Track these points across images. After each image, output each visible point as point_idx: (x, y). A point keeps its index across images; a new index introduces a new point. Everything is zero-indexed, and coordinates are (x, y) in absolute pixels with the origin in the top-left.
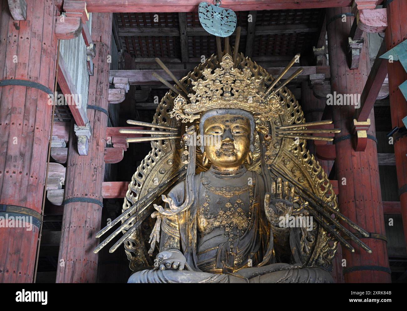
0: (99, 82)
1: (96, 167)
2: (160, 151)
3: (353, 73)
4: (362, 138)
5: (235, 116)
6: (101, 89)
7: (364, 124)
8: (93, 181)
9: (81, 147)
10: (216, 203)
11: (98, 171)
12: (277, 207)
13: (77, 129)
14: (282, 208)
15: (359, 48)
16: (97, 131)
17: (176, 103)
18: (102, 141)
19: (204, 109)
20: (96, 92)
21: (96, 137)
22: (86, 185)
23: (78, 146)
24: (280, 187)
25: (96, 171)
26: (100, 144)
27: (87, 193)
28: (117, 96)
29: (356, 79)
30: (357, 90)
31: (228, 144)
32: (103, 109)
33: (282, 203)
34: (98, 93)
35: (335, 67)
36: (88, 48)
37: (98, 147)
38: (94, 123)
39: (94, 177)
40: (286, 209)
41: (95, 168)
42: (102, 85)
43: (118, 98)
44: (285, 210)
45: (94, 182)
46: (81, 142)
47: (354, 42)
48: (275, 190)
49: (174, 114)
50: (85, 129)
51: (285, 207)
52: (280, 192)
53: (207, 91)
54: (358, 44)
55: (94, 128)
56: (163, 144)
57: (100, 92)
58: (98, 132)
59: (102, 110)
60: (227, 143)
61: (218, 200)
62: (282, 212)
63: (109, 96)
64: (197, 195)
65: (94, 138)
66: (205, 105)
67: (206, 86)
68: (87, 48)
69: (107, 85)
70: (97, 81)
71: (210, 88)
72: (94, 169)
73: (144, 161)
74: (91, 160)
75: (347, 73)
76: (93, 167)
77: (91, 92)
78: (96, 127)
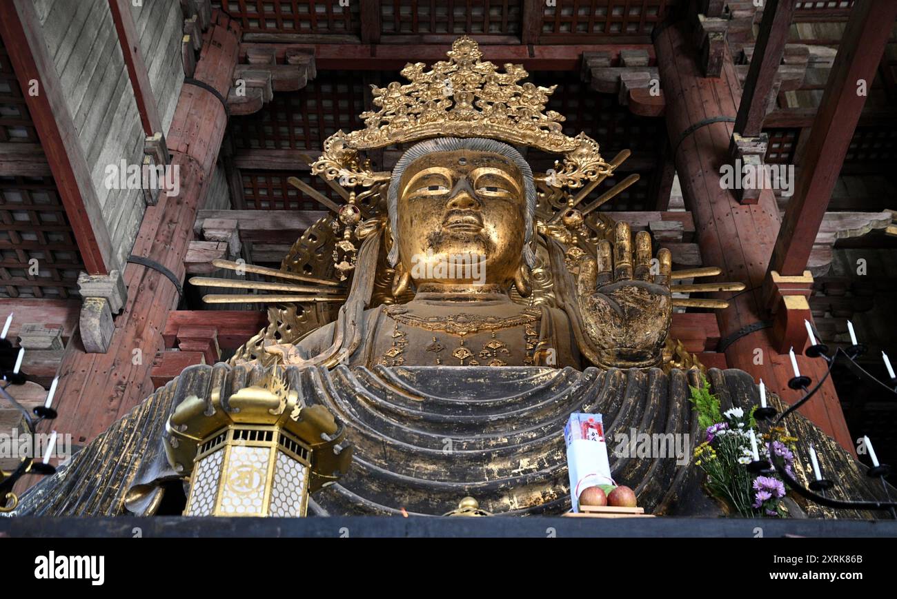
0: (167, 219)
1: (125, 381)
2: (288, 328)
3: (748, 209)
4: (797, 311)
5: (483, 152)
6: (169, 232)
7: (798, 281)
8: (108, 410)
9: (88, 323)
10: (425, 349)
11: (127, 391)
12: (620, 301)
13: (85, 280)
14: (637, 301)
15: (757, 151)
16: (143, 309)
17: (328, 146)
18: (152, 332)
19: (401, 139)
20: (157, 235)
21: (137, 320)
22: (86, 416)
23: (81, 319)
24: (627, 249)
25: (123, 391)
26: (144, 335)
27: (86, 436)
28: (207, 253)
29: (758, 220)
30: (763, 239)
31: (465, 212)
32: (167, 270)
33: (636, 289)
34: (161, 238)
35: (705, 208)
36: (150, 139)
37: (138, 340)
38: (138, 292)
39: (115, 403)
40: (649, 300)
41: (120, 383)
42: (173, 226)
43: (209, 257)
44: (647, 303)
45: (112, 413)
46: (89, 309)
47: (746, 140)
48: (609, 262)
49: (322, 167)
50: (106, 280)
51: (648, 298)
52: (627, 262)
53: (412, 104)
54: (755, 143)
55: (135, 301)
56: (299, 313)
57: (168, 237)
58: (146, 311)
59: (166, 272)
60: (463, 210)
61: (430, 343)
62: (639, 311)
63: (189, 253)
64: (368, 335)
65: (131, 321)
66: (405, 128)
67: (409, 95)
68: (147, 140)
69: (187, 232)
70: (164, 217)
71: (417, 98)
72: (118, 385)
73: (245, 348)
74: (114, 365)
75: (734, 211)
76: (115, 380)
77: (144, 231)
78: (142, 299)
